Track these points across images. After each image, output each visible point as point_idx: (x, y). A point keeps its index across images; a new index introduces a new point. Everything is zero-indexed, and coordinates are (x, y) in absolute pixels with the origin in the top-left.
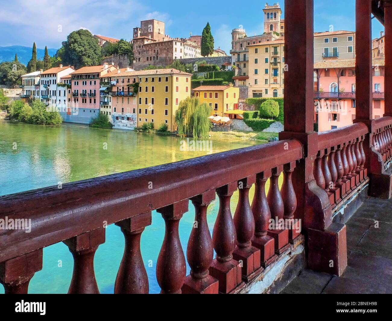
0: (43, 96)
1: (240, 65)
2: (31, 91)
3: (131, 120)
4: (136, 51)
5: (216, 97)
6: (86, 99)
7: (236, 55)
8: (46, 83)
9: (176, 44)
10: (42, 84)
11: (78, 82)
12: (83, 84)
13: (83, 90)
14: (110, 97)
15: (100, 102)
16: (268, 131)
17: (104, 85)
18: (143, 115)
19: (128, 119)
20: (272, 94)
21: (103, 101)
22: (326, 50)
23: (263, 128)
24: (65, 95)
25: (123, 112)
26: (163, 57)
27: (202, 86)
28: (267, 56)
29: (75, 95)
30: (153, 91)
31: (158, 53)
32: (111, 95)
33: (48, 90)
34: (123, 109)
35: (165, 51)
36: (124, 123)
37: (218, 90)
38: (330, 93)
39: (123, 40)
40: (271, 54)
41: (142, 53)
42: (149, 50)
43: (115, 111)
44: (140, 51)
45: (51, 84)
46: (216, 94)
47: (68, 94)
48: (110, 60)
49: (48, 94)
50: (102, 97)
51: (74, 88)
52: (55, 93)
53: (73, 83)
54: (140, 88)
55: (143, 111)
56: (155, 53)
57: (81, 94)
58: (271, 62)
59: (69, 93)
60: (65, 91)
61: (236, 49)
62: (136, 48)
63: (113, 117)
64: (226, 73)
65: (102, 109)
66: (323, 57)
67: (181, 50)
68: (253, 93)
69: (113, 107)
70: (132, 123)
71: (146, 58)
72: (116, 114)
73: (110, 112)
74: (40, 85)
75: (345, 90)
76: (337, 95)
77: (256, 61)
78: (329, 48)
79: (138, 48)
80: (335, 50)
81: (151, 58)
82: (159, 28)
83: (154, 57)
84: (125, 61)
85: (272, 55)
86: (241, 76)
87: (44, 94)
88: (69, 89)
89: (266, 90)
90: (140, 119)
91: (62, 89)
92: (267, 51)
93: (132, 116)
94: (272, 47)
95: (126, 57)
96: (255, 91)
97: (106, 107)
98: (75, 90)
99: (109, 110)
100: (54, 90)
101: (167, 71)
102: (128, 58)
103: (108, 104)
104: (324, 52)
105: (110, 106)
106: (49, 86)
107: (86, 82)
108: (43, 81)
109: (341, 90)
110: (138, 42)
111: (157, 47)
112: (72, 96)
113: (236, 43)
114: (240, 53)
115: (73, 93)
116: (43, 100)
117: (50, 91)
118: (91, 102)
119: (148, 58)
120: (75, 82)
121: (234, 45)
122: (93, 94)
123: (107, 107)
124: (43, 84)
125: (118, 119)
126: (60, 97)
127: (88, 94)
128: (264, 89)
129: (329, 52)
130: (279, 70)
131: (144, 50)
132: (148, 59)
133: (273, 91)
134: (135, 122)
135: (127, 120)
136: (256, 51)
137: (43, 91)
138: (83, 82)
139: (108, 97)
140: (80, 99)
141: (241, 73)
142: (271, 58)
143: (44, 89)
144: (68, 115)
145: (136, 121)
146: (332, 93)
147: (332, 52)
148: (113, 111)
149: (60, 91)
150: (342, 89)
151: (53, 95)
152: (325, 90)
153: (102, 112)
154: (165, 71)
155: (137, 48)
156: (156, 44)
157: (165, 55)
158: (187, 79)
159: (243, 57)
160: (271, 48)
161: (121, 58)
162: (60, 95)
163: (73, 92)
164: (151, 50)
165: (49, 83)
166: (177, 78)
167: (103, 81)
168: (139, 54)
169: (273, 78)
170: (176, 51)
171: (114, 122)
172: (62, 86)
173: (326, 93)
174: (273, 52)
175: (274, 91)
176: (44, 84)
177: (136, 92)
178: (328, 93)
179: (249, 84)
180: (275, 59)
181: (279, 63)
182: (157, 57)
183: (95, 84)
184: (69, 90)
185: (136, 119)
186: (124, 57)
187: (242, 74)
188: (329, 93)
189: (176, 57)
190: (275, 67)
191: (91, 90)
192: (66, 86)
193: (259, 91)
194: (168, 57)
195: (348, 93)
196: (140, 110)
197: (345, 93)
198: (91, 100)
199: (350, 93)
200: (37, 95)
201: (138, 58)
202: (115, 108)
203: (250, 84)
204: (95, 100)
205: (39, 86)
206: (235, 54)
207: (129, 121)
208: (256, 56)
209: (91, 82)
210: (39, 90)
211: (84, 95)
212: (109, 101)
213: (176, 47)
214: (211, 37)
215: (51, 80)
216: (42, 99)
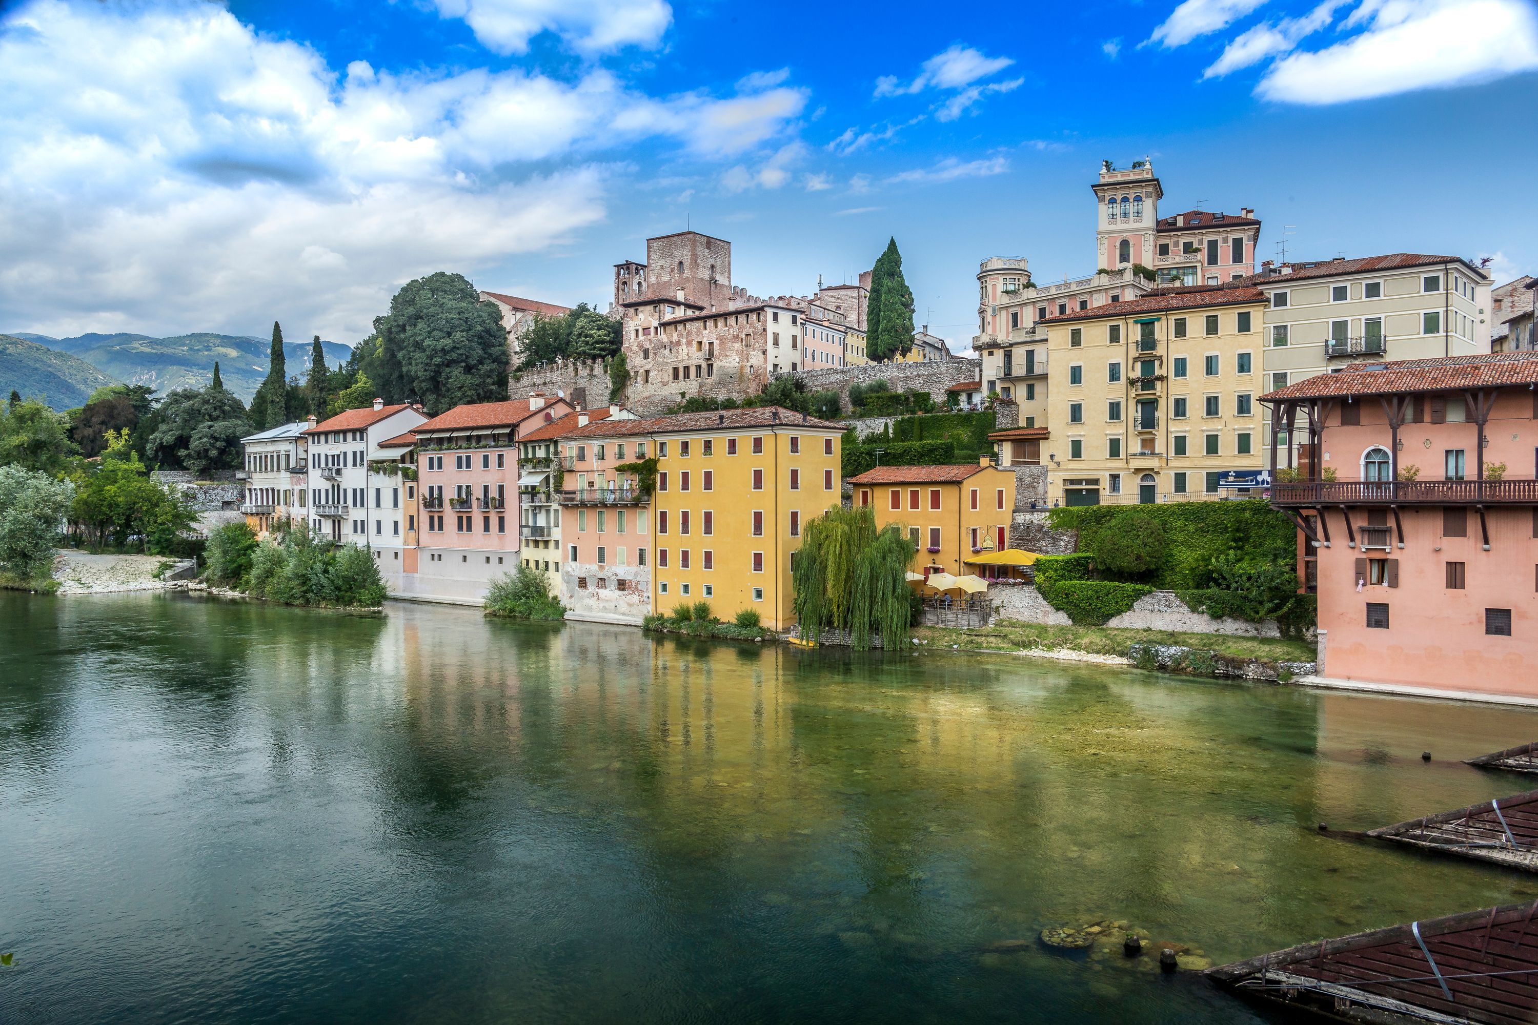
0: (318, 507)
1: (1012, 391)
2: (278, 491)
3: (630, 588)
4: (635, 348)
5: (935, 504)
6: (469, 519)
7: (999, 354)
8: (330, 465)
9: (776, 317)
10: (314, 467)
11: (440, 459)
12: (460, 466)
13: (460, 488)
14: (556, 511)
15: (521, 527)
16: (1126, 624)
17: (534, 467)
18: (673, 573)
19: (622, 585)
20: (1136, 492)
21: (531, 524)
22: (1340, 328)
23: (1108, 615)
24: (396, 504)
25: (601, 560)
26: (731, 365)
27: (881, 468)
28: (1117, 354)
29: (433, 501)
30: (708, 486)
31: (711, 352)
32: (560, 505)
33: (336, 488)
34: (601, 550)
35: (737, 345)
36: (607, 601)
37: (942, 479)
38: (1364, 484)
39: (588, 310)
40: (1132, 347)
41: (655, 354)
42: (678, 343)
43: (575, 559)
44: (647, 345)
45: (345, 465)
46: (935, 497)
47: (405, 501)
48: (542, 381)
49: (339, 502)
50: (527, 510)
51: (428, 479)
52: (360, 497)
53: (423, 460)
54: (664, 476)
55: (674, 559)
56: (700, 354)
57: (451, 500)
58: (1133, 375)
59: (411, 496)
60: (395, 490)
61: (994, 330)
62: (633, 335)
63: (567, 579)
64: (966, 419)
65: (530, 553)
66: (1327, 352)
67: (795, 338)
68: (1067, 490)
69: (565, 546)
70: (635, 598)
71: (671, 371)
72: (578, 569)
73: (557, 564)
74: (307, 472)
75: (1421, 474)
76: (1387, 494)
77: (1076, 375)
78: (1349, 319)
79: (641, 338)
80: (1373, 326)
81: (687, 368)
82: (712, 261)
83: (699, 367)
84: (595, 381)
85: (1134, 353)
86: (1019, 428)
87: (323, 502)
88: (408, 484)
89: (1115, 478)
90: (664, 587)
91: (387, 483)
92: (1114, 336)
93: (636, 574)
94: (1136, 322)
95: (598, 368)
96: (1072, 482)
97: (541, 545)
98: (431, 488)
99: (551, 555)
100: (358, 487)
101: (755, 415)
102: (606, 372)
103: (549, 535)
104: (1330, 337)
105: (557, 542)
106: (338, 472)
107: (468, 458)
108: (319, 455)
109: (1404, 472)
110: (641, 316)
111: (707, 332)
112: (421, 506)
113: (994, 310)
114: (1011, 345)
115: (425, 499)
116: (320, 521)
117: (345, 490)
118: (487, 528)
119: (676, 370)
120: (431, 459)
121: (989, 318)
122: (493, 499)
123: (546, 543)
124: (319, 466)
125: (585, 587)
126: (378, 511)
127: (478, 499)
128: (1107, 474)
129: (1349, 336)
130: (1162, 403)
131: (661, 342)
132: (676, 377)
133: (1139, 481)
134: (645, 594)
135: (619, 589)
136: (1076, 339)
137: (319, 490)
138: (460, 458)
139: (548, 511)
140: (450, 516)
141: (1017, 420)
142: (1130, 362)
143: (325, 485)
144: (410, 575)
145: (651, 594)
146: (1372, 483)
147: (1363, 334)
148: (565, 558)
149: (378, 490)
150: (1408, 470)
151: (355, 505)
152: (1343, 474)
153: (528, 561)
154: (751, 416)
155: (637, 336)
156: (704, 319)
157: (737, 359)
158: (828, 443)
159: (1023, 361)
160: (1131, 326)
161: (580, 372)
162: (378, 505)
163: (424, 496)
164: (689, 343)
165: (338, 465)
166: (794, 441)
167: (530, 456)
168: (646, 357)
169: (1140, 433)
170: (776, 343)
171: (571, 597)
172: (385, 474)
173: (1347, 484)
174: (1139, 339)
175: (1142, 480)
176: (323, 465)
177: (648, 489)
178: (1356, 483)
179: (1052, 457)
180: (1148, 364)
181: (1161, 378)
182: (710, 366)
183: (501, 465)
184: (411, 488)
185: (651, 586)
186: (592, 370)
187: (1022, 423)
188: (1360, 483)
189: (776, 366)
190: (1147, 395)
191: (486, 488)
192: (400, 473)
193: (1089, 481)
194: (749, 364)
195: (1434, 483)
196: (664, 553)
197: (1421, 483)
198: (486, 520)
199: (1439, 483)
200: (297, 504)
201: (641, 371)
202: (575, 548)
203: (1056, 459)
204: (501, 520)
205: (303, 473)
206: (996, 351)
207: (626, 592)
208: (1075, 358)
209: (486, 458)
210: (305, 488)
211: (463, 501)
212: (552, 524)
213: (776, 331)
214: (904, 292)
215: (345, 454)
216: (318, 518)
